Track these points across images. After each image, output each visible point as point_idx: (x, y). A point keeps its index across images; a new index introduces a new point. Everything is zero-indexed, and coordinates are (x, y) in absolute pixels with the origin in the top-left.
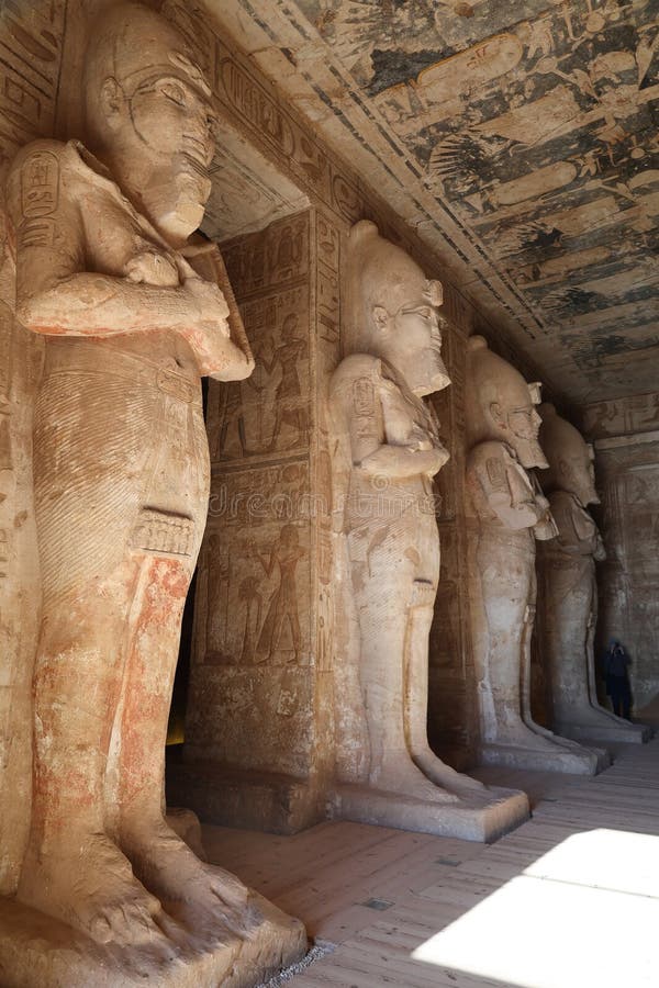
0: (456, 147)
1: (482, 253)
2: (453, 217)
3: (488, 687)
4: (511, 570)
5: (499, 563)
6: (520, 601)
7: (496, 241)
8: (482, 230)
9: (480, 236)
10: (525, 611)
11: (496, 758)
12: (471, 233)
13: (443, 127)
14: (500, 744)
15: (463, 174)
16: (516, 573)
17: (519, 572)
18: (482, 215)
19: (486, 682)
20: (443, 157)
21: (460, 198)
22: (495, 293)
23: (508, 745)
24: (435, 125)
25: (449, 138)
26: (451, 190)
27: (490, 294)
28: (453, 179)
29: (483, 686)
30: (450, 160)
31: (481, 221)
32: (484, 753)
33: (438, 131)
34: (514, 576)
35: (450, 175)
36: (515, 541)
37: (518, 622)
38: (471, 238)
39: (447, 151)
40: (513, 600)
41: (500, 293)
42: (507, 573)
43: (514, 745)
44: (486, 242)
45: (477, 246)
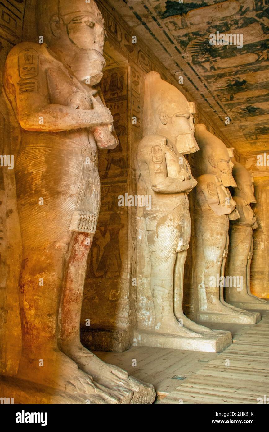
0: (201, 43)
1: (206, 87)
2: (194, 71)
3: (203, 286)
4: (217, 234)
5: (212, 230)
6: (221, 248)
7: (214, 82)
8: (208, 78)
9: (206, 80)
10: (223, 252)
11: (207, 318)
12: (202, 78)
13: (196, 34)
14: (209, 312)
15: (203, 54)
16: (220, 235)
17: (221, 235)
18: (209, 71)
19: (203, 284)
20: (194, 46)
21: (199, 64)
22: (210, 105)
23: (213, 312)
24: (192, 33)
25: (198, 39)
26: (196, 60)
27: (207, 105)
28: (197, 56)
29: (201, 286)
30: (197, 47)
31: (208, 74)
32: (201, 316)
33: (193, 35)
34: (219, 236)
35: (196, 54)
36: (219, 220)
37: (220, 257)
38: (201, 81)
39: (196, 44)
40: (218, 248)
41: (212, 105)
42: (215, 235)
43: (216, 312)
44: (209, 83)
45: (204, 84)
